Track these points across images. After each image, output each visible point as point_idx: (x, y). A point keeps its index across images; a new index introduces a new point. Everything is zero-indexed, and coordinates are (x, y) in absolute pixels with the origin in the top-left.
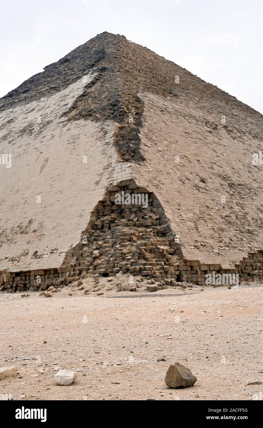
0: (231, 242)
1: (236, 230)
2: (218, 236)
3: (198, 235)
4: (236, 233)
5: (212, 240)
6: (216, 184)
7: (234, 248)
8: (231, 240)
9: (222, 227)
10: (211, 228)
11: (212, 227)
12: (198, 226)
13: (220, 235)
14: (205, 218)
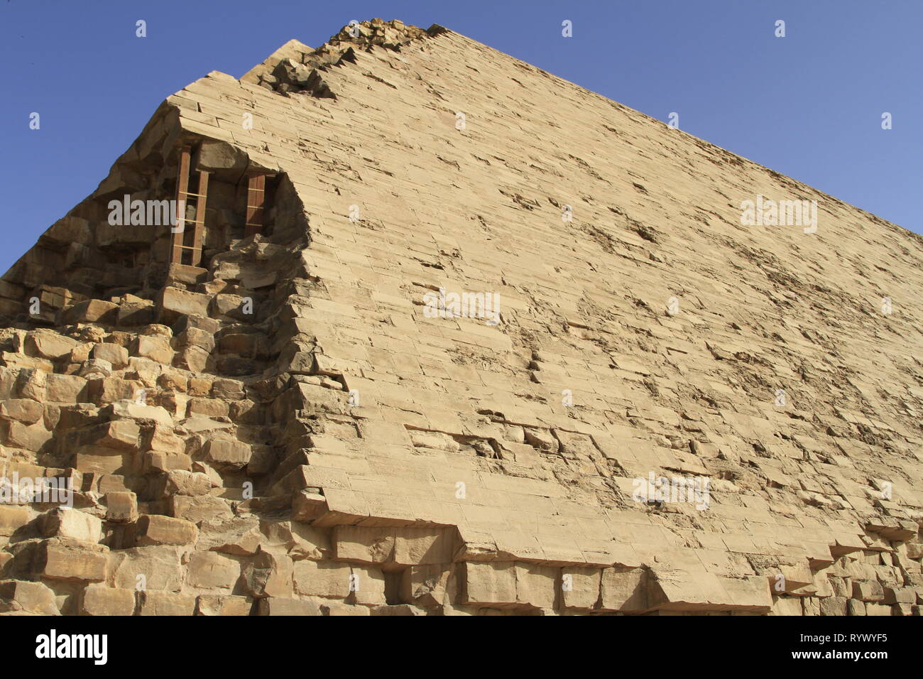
0: (758, 460)
1: (794, 416)
2: (675, 420)
3: (520, 392)
4: (792, 426)
5: (624, 430)
6: (705, 257)
7: (772, 491)
8: (759, 449)
9: (711, 390)
10: (641, 378)
11: (645, 375)
12: (540, 354)
13: (684, 417)
14: (605, 336)
